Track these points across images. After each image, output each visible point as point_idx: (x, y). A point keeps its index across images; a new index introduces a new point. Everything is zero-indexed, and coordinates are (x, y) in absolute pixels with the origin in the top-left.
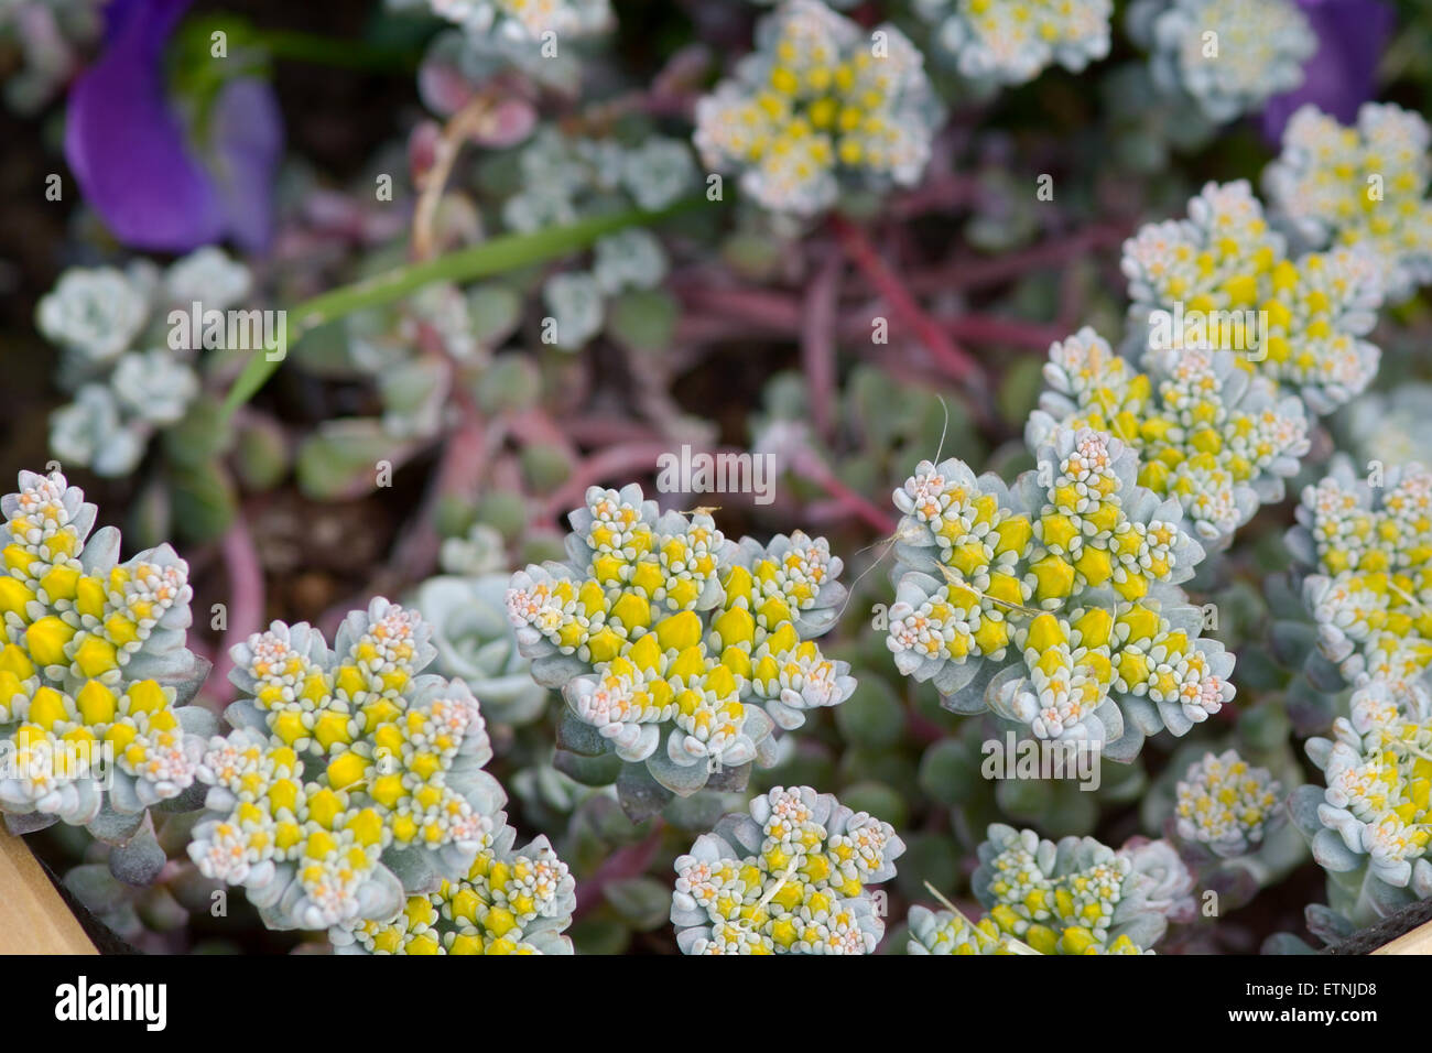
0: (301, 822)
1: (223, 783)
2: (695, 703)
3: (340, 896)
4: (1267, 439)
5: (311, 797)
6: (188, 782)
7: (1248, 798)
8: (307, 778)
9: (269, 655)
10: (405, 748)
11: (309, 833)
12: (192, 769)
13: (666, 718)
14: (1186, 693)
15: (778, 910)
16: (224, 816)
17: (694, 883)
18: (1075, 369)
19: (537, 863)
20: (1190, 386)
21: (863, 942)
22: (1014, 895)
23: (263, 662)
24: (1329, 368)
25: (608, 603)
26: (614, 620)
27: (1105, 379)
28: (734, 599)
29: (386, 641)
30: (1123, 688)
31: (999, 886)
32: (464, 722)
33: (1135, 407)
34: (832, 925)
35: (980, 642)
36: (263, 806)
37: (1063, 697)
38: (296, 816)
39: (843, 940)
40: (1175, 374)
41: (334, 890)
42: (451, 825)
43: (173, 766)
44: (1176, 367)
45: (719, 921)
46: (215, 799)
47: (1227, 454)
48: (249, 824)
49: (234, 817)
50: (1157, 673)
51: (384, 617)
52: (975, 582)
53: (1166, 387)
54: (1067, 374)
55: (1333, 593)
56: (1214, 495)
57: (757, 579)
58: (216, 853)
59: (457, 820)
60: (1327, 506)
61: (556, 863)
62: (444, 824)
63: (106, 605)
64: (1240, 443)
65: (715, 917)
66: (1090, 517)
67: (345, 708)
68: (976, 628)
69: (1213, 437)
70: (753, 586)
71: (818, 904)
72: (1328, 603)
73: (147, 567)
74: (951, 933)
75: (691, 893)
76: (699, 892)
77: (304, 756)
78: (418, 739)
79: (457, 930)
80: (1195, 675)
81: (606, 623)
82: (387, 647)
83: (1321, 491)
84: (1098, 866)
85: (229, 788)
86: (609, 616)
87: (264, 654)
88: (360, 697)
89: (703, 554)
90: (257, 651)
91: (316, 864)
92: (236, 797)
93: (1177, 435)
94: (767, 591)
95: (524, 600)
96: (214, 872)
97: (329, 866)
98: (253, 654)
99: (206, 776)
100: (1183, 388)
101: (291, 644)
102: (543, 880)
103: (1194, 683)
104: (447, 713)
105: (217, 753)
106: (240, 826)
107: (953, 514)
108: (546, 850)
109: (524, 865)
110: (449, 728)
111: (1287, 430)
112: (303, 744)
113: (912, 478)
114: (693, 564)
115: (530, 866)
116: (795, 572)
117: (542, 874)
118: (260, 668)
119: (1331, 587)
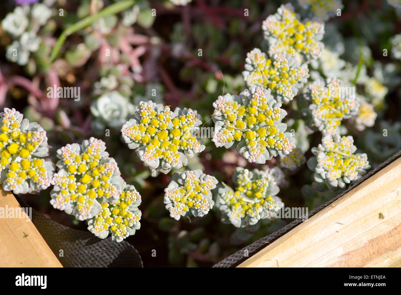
0: (76, 193)
1: (58, 185)
2: (168, 155)
3: (87, 213)
4: (299, 75)
5: (78, 187)
6: (49, 185)
7: (297, 157)
8: (77, 182)
9: (66, 152)
10: (100, 175)
11: (79, 196)
12: (50, 182)
13: (161, 158)
14: (284, 148)
15: (189, 199)
16: (58, 193)
17: (169, 195)
18: (253, 59)
19: (132, 192)
20: (281, 62)
21: (209, 206)
22: (243, 184)
23: (65, 154)
24: (313, 51)
25: (145, 129)
26: (147, 133)
27: (260, 61)
28: (175, 126)
29: (94, 148)
30: (269, 147)
31: (240, 182)
32: (114, 169)
33: (268, 67)
34: (202, 203)
35: (235, 137)
36: (67, 190)
37: (255, 153)
38: (75, 192)
39: (205, 207)
40: (277, 60)
41: (85, 211)
42: (112, 193)
43: (45, 182)
44: (277, 58)
45: (175, 203)
46: (56, 189)
47: (290, 79)
48: (64, 195)
49: (60, 193)
50: (277, 143)
51: (93, 142)
52: (233, 123)
53: (275, 63)
54: (251, 60)
55: (317, 112)
56: (287, 91)
57: (180, 121)
58: (57, 202)
59: (113, 192)
60: (314, 89)
61: (136, 192)
62: (110, 193)
63: (27, 142)
64: (293, 76)
65: (174, 201)
66: (260, 107)
67: (85, 163)
68: (234, 134)
69: (287, 75)
70: (180, 122)
71: (199, 198)
72: (316, 114)
73: (36, 133)
74: (229, 196)
75: (168, 197)
76: (170, 197)
77: (76, 176)
78: (103, 173)
79: (114, 207)
80: (286, 144)
81: (145, 134)
82: (94, 149)
83: (313, 85)
84: (263, 178)
85: (59, 186)
86: (146, 132)
87: (65, 152)
88: (88, 161)
89: (168, 117)
90: (63, 151)
91: (81, 204)
92: (61, 188)
93: (278, 74)
94: (183, 123)
95: (126, 131)
96: (56, 207)
97: (84, 205)
98: (62, 152)
99: (53, 183)
100: (279, 63)
101: (71, 149)
102: (133, 197)
103: (286, 145)
104: (110, 167)
105: (55, 177)
106: (62, 196)
107: (227, 108)
108: (134, 190)
109: (129, 193)
110: (110, 170)
111: (304, 72)
112: (75, 173)
113: (217, 100)
114: (166, 120)
115: (130, 193)
116: (190, 119)
117: (133, 196)
118: (64, 156)
119: (316, 111)
